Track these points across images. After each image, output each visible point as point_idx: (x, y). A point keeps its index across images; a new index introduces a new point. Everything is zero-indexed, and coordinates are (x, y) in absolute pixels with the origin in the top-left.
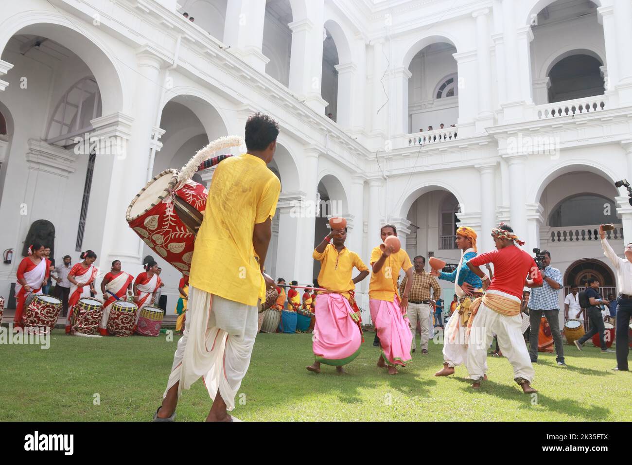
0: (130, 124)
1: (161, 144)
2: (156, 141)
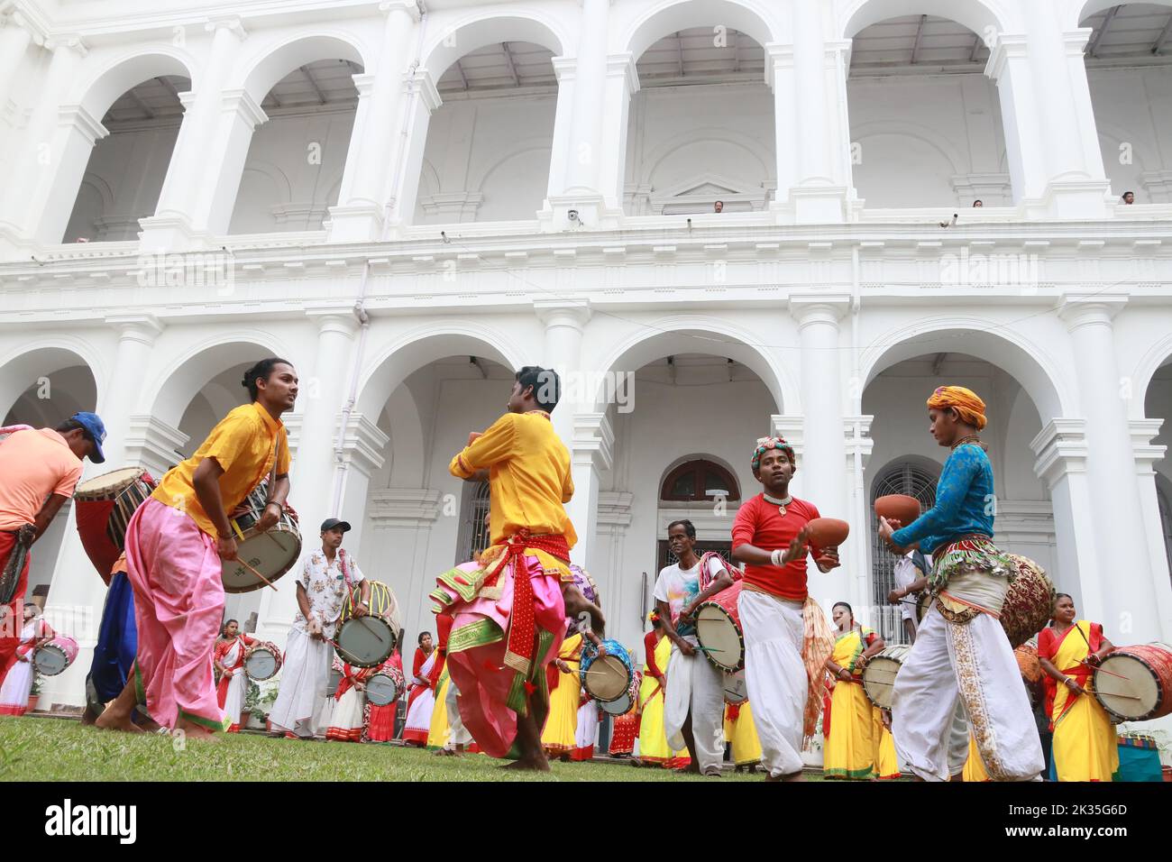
0: (800, 428)
1: (870, 442)
2: (858, 439)
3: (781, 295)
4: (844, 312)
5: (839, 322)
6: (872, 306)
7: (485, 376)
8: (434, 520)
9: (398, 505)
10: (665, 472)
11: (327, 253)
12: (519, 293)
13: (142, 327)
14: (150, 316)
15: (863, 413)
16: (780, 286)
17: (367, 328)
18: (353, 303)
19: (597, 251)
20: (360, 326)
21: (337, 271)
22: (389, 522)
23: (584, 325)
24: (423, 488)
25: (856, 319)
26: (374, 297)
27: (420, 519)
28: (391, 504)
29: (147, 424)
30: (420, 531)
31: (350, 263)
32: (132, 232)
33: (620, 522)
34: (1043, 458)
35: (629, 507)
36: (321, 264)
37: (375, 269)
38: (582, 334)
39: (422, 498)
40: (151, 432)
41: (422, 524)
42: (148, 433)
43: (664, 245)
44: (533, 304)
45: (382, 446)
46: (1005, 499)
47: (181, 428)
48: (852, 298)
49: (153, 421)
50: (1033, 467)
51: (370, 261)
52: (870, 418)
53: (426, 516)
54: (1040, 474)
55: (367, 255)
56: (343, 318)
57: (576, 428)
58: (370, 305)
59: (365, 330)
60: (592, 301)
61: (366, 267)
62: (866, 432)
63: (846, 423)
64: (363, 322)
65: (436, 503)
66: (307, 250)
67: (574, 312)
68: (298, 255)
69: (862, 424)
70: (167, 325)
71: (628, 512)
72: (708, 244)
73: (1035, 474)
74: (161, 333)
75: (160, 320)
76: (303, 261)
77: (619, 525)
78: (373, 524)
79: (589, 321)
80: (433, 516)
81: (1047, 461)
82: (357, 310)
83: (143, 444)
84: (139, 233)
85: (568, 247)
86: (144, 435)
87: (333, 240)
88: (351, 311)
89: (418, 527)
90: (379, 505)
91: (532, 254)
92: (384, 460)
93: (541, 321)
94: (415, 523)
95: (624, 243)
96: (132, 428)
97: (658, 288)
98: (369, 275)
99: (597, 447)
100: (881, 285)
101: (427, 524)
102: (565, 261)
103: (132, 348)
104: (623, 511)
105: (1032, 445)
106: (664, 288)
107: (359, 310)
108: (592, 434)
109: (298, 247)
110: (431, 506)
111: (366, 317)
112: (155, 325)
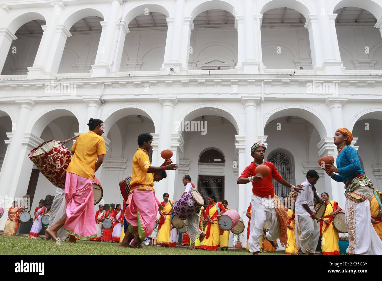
3: (239, 97)
4: (259, 103)
5: (257, 105)
6: (268, 100)
7: (143, 121)
8: (125, 169)
9: (113, 163)
10: (201, 154)
11: (91, 80)
12: (153, 95)
13: (28, 104)
14: (31, 100)
15: (264, 135)
16: (239, 93)
17: (104, 105)
18: (99, 97)
19: (179, 81)
20: (101, 105)
21: (94, 86)
22: (110, 169)
23: (175, 105)
24: (122, 158)
25: (262, 105)
26: (106, 95)
27: (121, 168)
28: (111, 163)
29: (29, 136)
30: (121, 172)
31: (98, 83)
32: (25, 72)
33: (186, 169)
34: (321, 150)
35: (189, 165)
36: (89, 84)
37: (107, 86)
38: (174, 108)
39: (121, 161)
40: (31, 139)
41: (121, 170)
42: (30, 139)
43: (201, 80)
44: (158, 98)
45: (108, 144)
46: (309, 163)
47: (41, 137)
48: (261, 98)
49: (31, 135)
50: (318, 152)
51: (105, 83)
52: (267, 136)
53: (123, 167)
54: (320, 155)
55: (104, 81)
56: (96, 102)
57: (172, 139)
58: (105, 98)
59: (103, 106)
60: (178, 97)
61: (104, 85)
62: (265, 141)
63: (259, 138)
64: (102, 103)
65: (126, 163)
66: (84, 79)
67: (172, 101)
68: (81, 81)
69: (264, 138)
70: (37, 103)
71: (189, 166)
72: (215, 80)
73: (318, 155)
74: (34, 106)
75: (34, 101)
76: (83, 83)
77: (186, 170)
78: (105, 169)
79: (177, 104)
80: (125, 167)
81: (322, 150)
82: (100, 99)
83: (28, 143)
84: (27, 72)
85: (170, 80)
86: (28, 140)
87: (92, 76)
88: (98, 100)
89: (120, 171)
90: (107, 163)
91: (158, 82)
92: (109, 149)
93: (161, 104)
94: (119, 169)
95: (188, 79)
96: (24, 137)
97: (199, 94)
98: (105, 88)
99: (178, 145)
100: (270, 94)
101: (123, 170)
102: (169, 84)
103: (25, 110)
104: (187, 166)
105: (318, 146)
106: (201, 94)
107: (101, 99)
108: (177, 141)
109: (81, 78)
110: (124, 164)
111: (103, 102)
112: (32, 103)
